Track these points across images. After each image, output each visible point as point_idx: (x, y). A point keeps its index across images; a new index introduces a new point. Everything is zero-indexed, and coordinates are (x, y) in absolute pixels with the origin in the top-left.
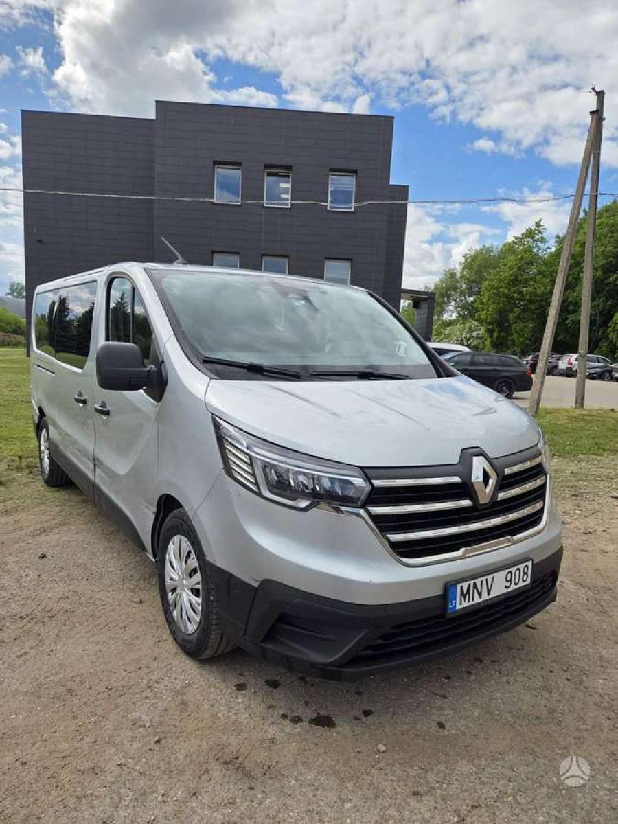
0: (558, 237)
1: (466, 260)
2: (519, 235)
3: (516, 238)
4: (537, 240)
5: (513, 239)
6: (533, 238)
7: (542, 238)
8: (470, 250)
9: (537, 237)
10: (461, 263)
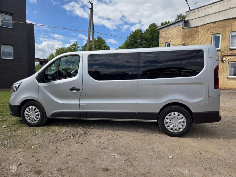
0: (82, 47)
1: (57, 51)
2: (72, 45)
3: (71, 46)
4: (77, 47)
5: (70, 46)
6: (75, 46)
7: (78, 46)
8: (57, 48)
9: (77, 46)
10: (55, 52)
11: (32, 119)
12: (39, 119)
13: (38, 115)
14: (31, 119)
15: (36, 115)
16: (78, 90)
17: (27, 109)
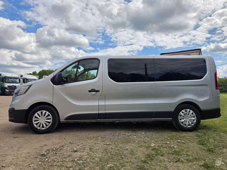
11: (41, 124)
12: (48, 127)
13: (49, 123)
14: (39, 124)
15: (47, 122)
16: (98, 91)
17: (39, 112)
